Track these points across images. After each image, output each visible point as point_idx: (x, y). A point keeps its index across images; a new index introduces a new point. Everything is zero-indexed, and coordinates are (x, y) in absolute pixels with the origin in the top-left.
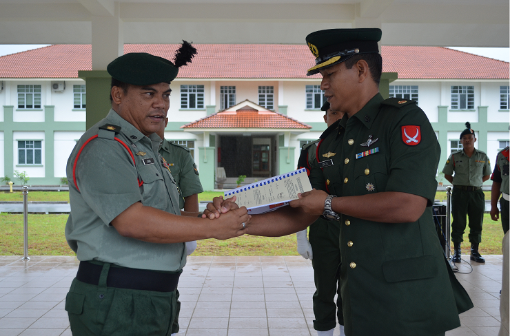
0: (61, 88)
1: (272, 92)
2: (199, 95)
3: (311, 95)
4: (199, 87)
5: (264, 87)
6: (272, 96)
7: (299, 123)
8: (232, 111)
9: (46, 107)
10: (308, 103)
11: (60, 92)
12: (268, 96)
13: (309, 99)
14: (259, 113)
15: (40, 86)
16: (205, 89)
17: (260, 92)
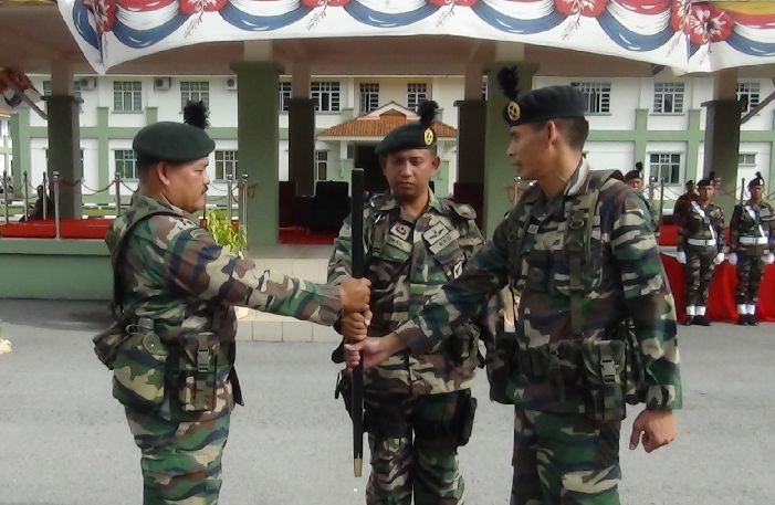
0: (166, 85)
1: (425, 90)
2: (333, 95)
4: (333, 84)
5: (414, 85)
6: (424, 95)
8: (375, 115)
9: (148, 109)
11: (164, 91)
12: (419, 95)
14: (407, 118)
15: (140, 83)
16: (341, 87)
17: (409, 90)
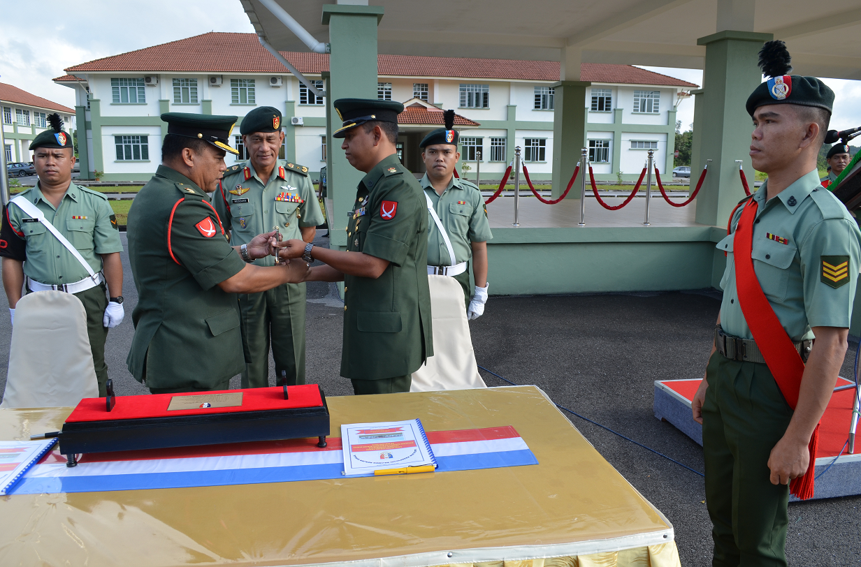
0: (218, 82)
1: (426, 90)
3: (465, 94)
5: (419, 85)
6: (426, 94)
7: (468, 120)
9: (203, 101)
10: (461, 101)
11: (218, 86)
12: (423, 94)
13: (462, 98)
14: (428, 110)
17: (415, 89)
